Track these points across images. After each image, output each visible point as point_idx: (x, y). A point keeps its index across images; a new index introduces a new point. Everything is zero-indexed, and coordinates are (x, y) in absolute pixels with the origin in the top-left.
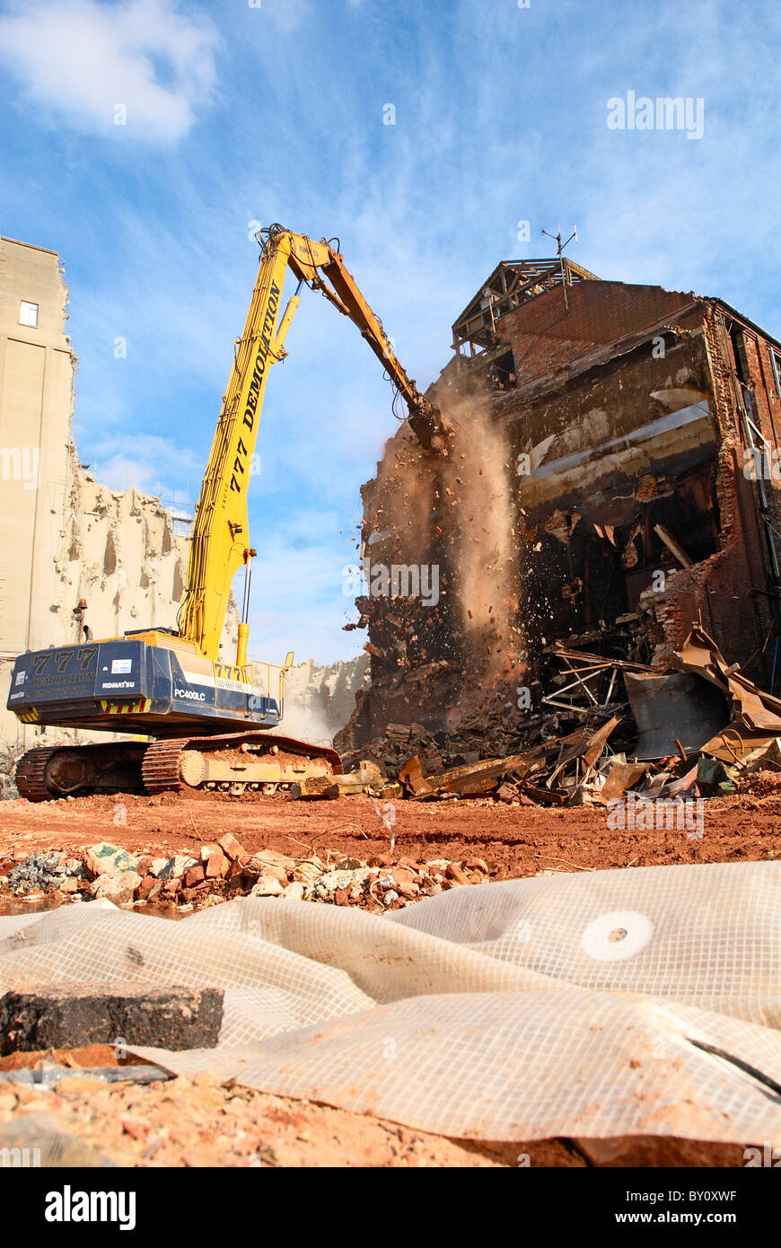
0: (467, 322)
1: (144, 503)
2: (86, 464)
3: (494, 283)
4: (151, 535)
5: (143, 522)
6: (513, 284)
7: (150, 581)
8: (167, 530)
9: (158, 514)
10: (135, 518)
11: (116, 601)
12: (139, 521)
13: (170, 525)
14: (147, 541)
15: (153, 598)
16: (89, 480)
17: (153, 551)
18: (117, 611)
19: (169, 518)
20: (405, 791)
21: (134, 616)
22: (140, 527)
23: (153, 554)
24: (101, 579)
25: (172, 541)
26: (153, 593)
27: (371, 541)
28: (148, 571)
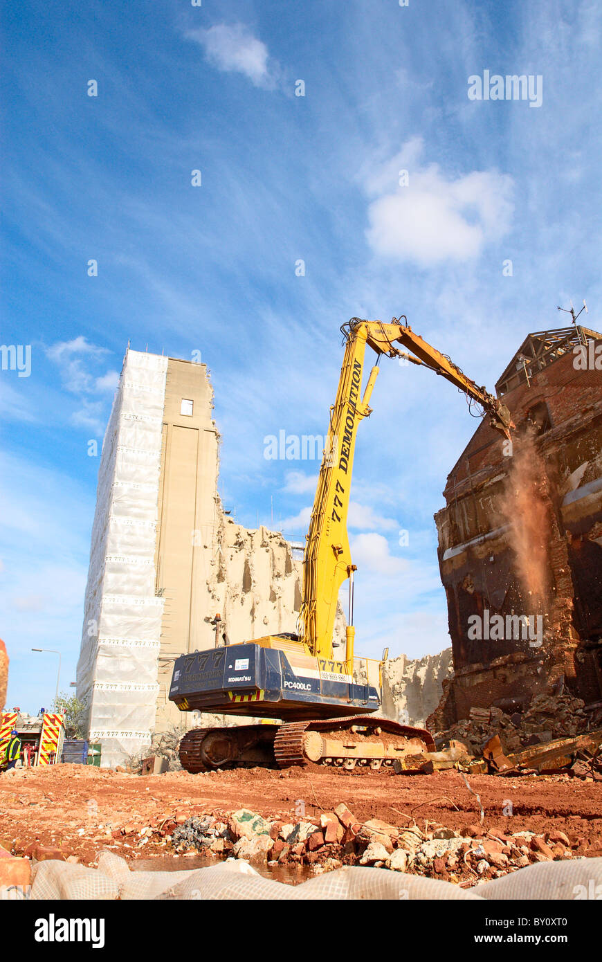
0: (506, 382)
1: (271, 537)
2: (228, 511)
3: (525, 350)
4: (277, 562)
5: (270, 552)
6: (541, 349)
7: (277, 596)
8: (288, 556)
9: (281, 545)
10: (264, 548)
11: (252, 612)
12: (267, 551)
13: (290, 552)
14: (274, 566)
15: (279, 610)
16: (230, 522)
17: (278, 573)
18: (253, 620)
19: (289, 547)
20: (489, 766)
21: (266, 624)
22: (268, 555)
23: (278, 576)
24: (241, 596)
25: (292, 565)
26: (279, 606)
27: (446, 557)
28: (275, 589)
